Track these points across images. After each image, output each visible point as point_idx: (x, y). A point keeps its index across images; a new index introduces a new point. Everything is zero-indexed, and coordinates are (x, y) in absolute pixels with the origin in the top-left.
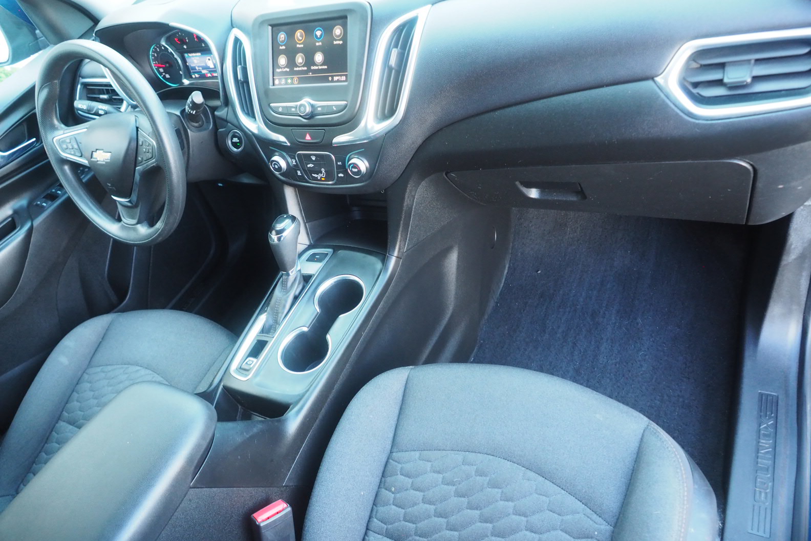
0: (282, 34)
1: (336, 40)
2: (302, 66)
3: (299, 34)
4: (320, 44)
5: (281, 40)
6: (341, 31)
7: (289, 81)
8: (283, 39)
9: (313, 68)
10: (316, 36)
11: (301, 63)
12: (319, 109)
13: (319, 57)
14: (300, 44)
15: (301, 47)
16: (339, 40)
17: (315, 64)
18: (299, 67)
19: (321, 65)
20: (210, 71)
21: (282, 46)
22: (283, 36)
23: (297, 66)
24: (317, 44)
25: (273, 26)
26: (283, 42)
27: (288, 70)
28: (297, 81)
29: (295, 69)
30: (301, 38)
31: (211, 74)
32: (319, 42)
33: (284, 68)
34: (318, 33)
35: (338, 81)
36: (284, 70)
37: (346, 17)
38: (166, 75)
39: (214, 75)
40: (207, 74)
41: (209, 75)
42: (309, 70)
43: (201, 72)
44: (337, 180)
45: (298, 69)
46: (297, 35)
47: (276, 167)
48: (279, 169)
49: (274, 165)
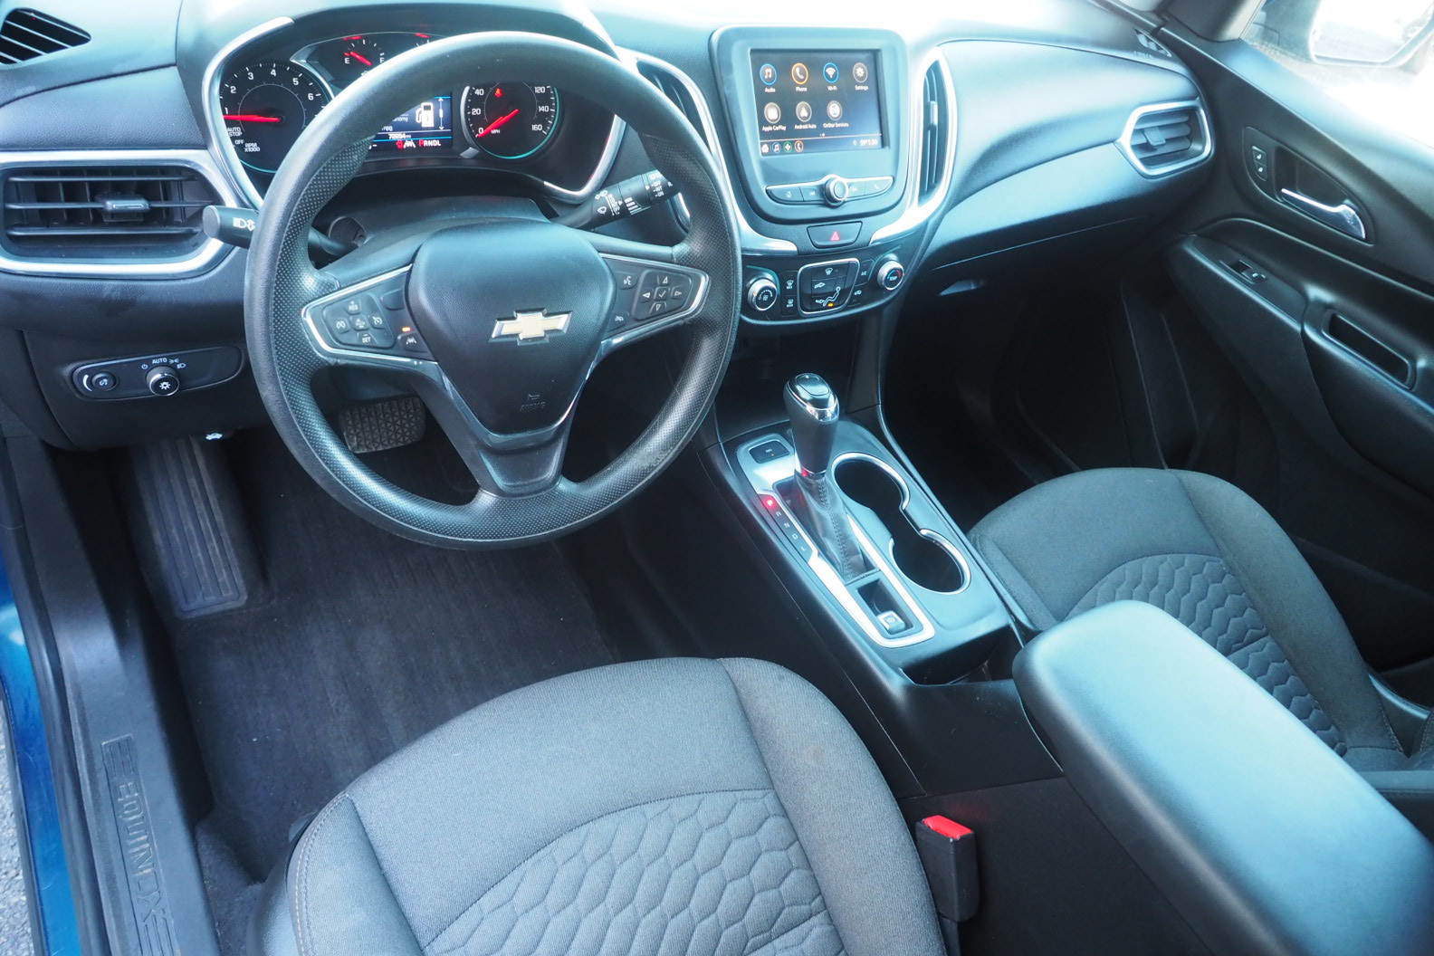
0: (768, 68)
1: (858, 84)
2: (807, 123)
3: (798, 71)
4: (835, 88)
5: (766, 77)
6: (864, 71)
7: (788, 147)
8: (770, 76)
9: (825, 125)
10: (827, 75)
11: (805, 118)
12: (854, 190)
13: (834, 110)
14: (801, 86)
15: (804, 92)
16: (863, 84)
17: (828, 120)
18: (803, 124)
19: (839, 122)
20: (413, 136)
21: (769, 87)
22: (769, 70)
23: (799, 123)
24: (830, 88)
26: (769, 80)
27: (784, 128)
28: (801, 146)
29: (796, 127)
30: (802, 77)
31: (415, 142)
32: (832, 85)
33: (777, 125)
34: (831, 71)
35: (867, 146)
36: (777, 128)
37: (874, 52)
38: (248, 145)
39: (426, 143)
40: (404, 142)
41: (410, 144)
42: (820, 130)
43: (387, 137)
44: (850, 302)
45: (801, 127)
46: (795, 73)
47: (766, 298)
48: (771, 300)
49: (763, 296)
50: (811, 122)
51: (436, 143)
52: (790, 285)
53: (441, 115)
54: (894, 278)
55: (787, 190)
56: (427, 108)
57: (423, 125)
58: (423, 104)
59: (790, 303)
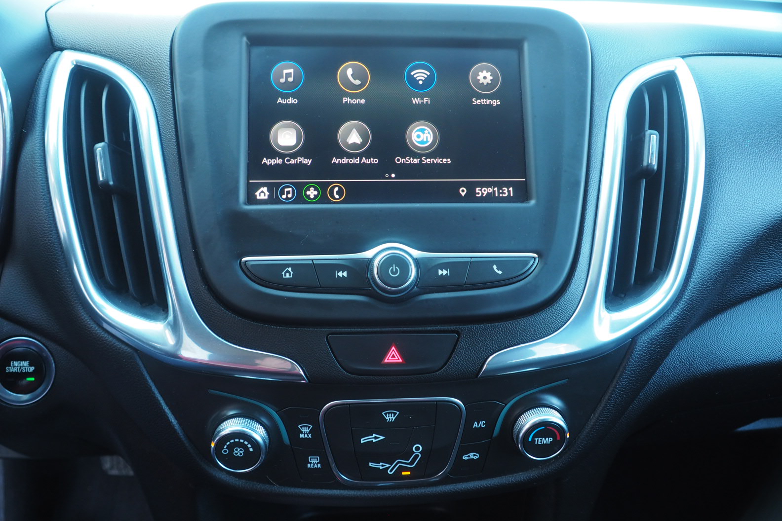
0: (288, 66)
1: (480, 96)
2: (361, 155)
3: (350, 72)
4: (427, 100)
5: (282, 80)
6: (495, 75)
7: (312, 193)
8: (291, 79)
9: (401, 160)
10: (413, 81)
11: (355, 146)
12: (443, 272)
14: (352, 96)
15: (359, 105)
16: (491, 97)
17: (408, 151)
18: (350, 156)
19: (428, 156)
21: (285, 96)
22: (291, 71)
23: (342, 154)
24: (416, 101)
25: (255, 41)
26: (287, 85)
27: (307, 162)
28: (340, 193)
29: (335, 161)
30: (357, 82)
32: (421, 96)
33: (294, 156)
34: (420, 75)
35: (490, 198)
36: (293, 161)
37: (516, 45)
42: (387, 165)
44: (452, 471)
45: (345, 161)
46: (344, 72)
47: (238, 452)
48: (249, 458)
49: (231, 448)
50: (367, 154)
52: (305, 431)
54: (548, 441)
55: (283, 266)
59: (314, 462)
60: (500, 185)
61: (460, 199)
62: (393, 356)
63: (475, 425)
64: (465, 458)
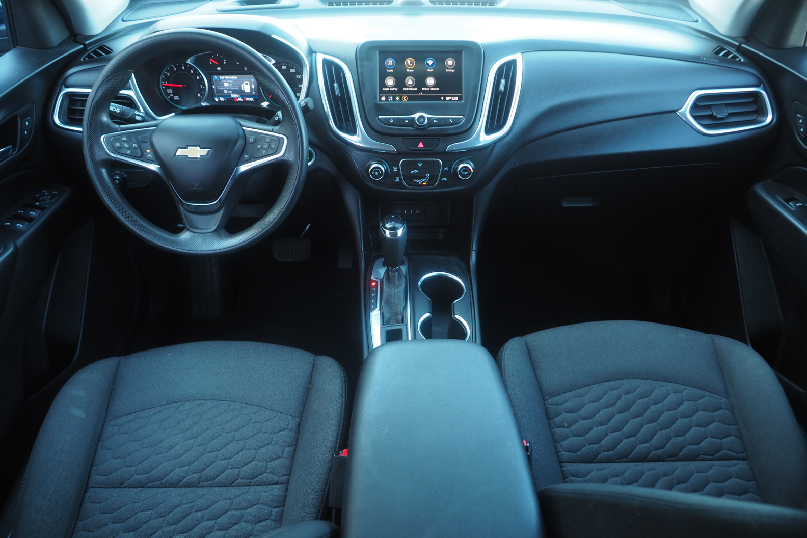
0: (390, 60)
1: (448, 69)
2: (412, 87)
3: (409, 62)
4: (432, 70)
5: (389, 64)
6: (453, 62)
7: (398, 98)
8: (391, 64)
9: (423, 89)
10: (428, 64)
11: (410, 85)
12: (435, 121)
13: (430, 81)
14: (410, 69)
15: (411, 72)
16: (452, 69)
17: (426, 86)
18: (409, 87)
19: (432, 87)
20: (241, 96)
21: (390, 69)
22: (391, 61)
23: (406, 87)
24: (429, 70)
25: (380, 52)
26: (390, 66)
27: (396, 89)
28: (406, 99)
29: (404, 89)
30: (411, 65)
31: (243, 99)
32: (430, 69)
33: (392, 87)
34: (430, 62)
35: (451, 100)
36: (392, 89)
37: (460, 53)
38: (175, 97)
39: (247, 99)
40: (237, 98)
41: (240, 99)
42: (420, 91)
43: (230, 96)
44: (439, 184)
45: (407, 89)
46: (407, 61)
47: (377, 173)
48: (380, 175)
49: (375, 172)
50: (414, 87)
51: (252, 99)
52: (395, 169)
53: (253, 87)
54: (466, 173)
55: (390, 119)
56: (247, 84)
57: (246, 91)
58: (245, 82)
59: (397, 179)
60: (454, 96)
61: (441, 100)
62: (421, 145)
63: (445, 169)
64: (442, 180)
